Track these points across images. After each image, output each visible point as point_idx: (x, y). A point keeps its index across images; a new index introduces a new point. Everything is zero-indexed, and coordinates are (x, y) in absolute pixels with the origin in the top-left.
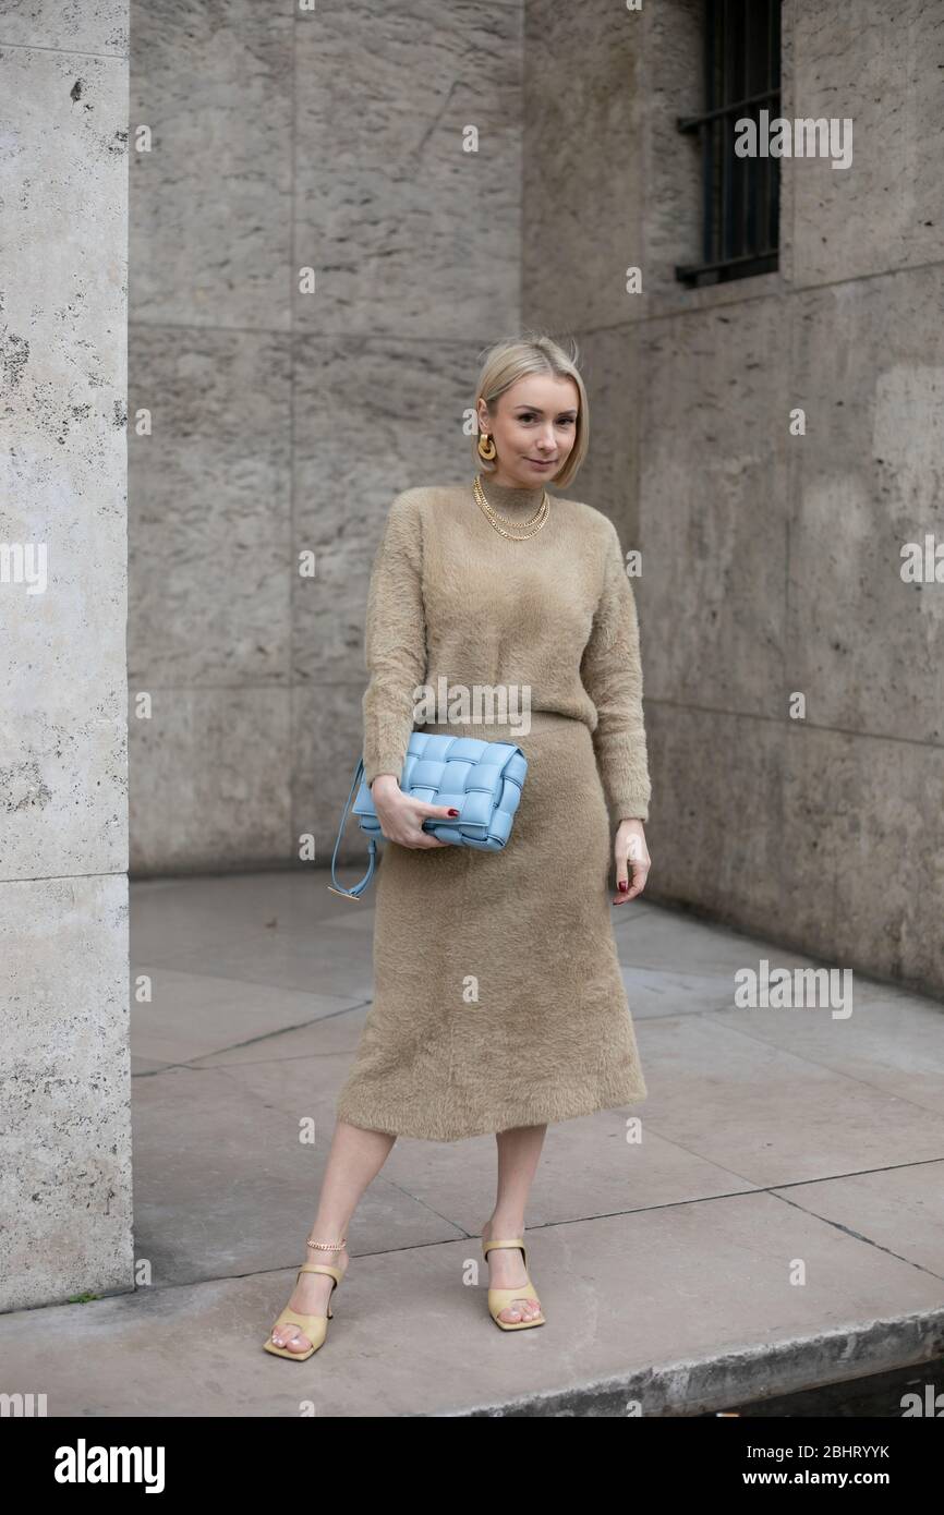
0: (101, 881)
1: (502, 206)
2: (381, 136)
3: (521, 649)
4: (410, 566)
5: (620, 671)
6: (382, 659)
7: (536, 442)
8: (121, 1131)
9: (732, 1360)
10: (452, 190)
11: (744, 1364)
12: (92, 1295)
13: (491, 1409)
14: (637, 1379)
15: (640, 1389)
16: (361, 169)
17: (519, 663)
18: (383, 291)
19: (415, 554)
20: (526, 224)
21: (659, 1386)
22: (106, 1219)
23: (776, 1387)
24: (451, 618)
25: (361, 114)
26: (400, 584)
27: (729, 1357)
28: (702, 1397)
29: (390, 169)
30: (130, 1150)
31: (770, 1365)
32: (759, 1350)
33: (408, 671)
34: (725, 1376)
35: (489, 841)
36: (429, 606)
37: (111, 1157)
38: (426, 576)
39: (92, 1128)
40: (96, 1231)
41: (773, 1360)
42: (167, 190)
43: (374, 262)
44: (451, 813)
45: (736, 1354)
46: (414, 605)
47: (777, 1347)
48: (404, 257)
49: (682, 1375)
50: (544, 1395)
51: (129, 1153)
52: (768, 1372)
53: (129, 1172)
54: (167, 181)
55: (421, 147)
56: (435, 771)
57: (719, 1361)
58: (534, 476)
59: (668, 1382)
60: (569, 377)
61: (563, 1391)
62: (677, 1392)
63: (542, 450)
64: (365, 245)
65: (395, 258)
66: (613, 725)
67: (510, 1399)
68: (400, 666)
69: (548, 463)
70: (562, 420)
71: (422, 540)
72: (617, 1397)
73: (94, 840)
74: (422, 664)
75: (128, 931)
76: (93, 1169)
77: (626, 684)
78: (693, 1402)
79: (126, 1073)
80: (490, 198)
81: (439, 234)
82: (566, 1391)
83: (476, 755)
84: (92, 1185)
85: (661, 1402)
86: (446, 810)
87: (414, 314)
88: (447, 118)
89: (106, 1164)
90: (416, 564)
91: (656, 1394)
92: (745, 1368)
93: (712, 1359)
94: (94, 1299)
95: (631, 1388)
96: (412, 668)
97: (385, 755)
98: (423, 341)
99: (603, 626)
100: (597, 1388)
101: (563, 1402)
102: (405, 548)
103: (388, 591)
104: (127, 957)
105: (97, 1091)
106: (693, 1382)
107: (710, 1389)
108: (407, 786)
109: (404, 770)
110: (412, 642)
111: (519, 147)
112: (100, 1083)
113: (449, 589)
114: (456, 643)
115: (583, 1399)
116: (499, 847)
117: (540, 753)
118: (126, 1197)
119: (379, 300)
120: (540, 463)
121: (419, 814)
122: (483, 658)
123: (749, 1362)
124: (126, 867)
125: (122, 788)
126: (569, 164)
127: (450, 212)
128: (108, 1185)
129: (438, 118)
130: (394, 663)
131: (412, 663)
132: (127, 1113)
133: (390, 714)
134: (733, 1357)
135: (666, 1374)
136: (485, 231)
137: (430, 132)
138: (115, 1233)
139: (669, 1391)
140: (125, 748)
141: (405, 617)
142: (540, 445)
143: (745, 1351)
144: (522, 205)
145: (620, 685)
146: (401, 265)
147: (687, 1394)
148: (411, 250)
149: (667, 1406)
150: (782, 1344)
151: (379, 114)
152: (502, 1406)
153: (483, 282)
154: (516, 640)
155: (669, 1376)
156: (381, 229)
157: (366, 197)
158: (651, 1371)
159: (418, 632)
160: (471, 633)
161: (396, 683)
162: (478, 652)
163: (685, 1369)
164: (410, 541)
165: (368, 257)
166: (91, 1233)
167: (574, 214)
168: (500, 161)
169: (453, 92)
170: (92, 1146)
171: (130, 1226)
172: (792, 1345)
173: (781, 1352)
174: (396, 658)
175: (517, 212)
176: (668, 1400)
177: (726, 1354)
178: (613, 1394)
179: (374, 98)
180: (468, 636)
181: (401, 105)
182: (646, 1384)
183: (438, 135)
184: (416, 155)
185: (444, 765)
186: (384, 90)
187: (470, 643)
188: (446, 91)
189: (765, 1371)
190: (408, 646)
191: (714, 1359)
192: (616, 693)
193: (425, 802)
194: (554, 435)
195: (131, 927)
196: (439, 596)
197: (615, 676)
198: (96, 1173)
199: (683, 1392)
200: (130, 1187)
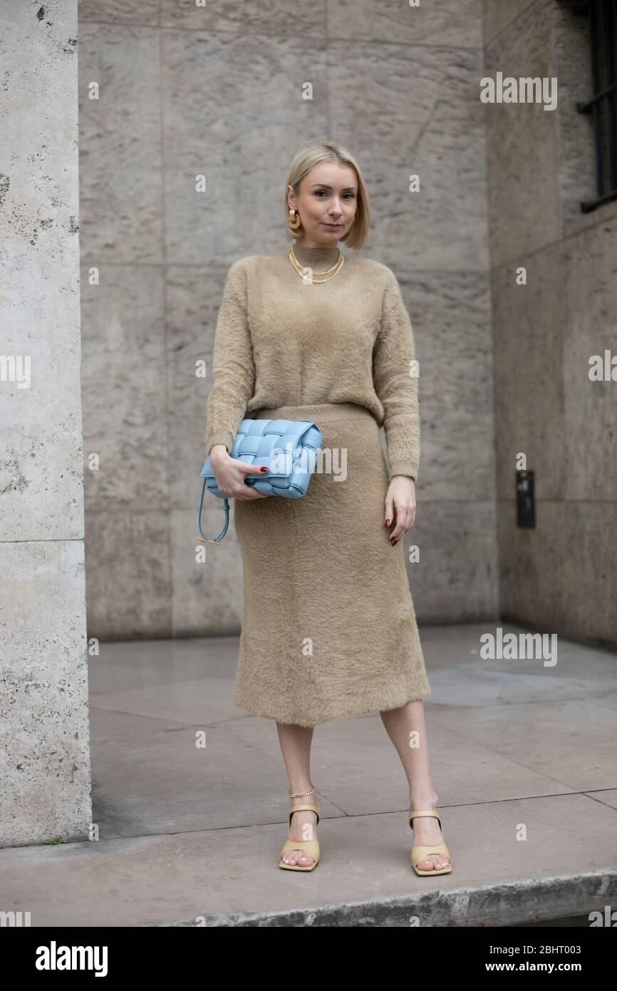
0: (64, 544)
1: (473, 180)
2: (387, 139)
3: (319, 356)
4: (240, 306)
5: (400, 373)
6: (220, 369)
7: (328, 210)
8: (82, 722)
9: (505, 889)
10: (438, 171)
11: (515, 893)
12: (61, 841)
13: (306, 911)
14: (426, 899)
15: (428, 906)
16: (376, 160)
17: (318, 366)
18: (393, 239)
19: (242, 298)
20: (490, 190)
21: (445, 905)
22: (71, 786)
23: (543, 913)
24: (265, 337)
25: (374, 124)
26: (233, 319)
27: (503, 886)
28: (481, 916)
29: (395, 159)
30: (88, 737)
31: (537, 895)
32: (528, 883)
33: (238, 376)
34: (499, 901)
35: (291, 488)
36: (252, 331)
37: (74, 741)
38: (249, 311)
39: (60, 720)
40: (64, 794)
41: (538, 891)
42: (245, 179)
43: (387, 221)
44: (263, 469)
45: (508, 885)
46: (243, 333)
47: (543, 881)
48: (407, 217)
49: (463, 897)
50: (349, 905)
51: (88, 739)
52: (536, 900)
53: (87, 753)
54: (246, 173)
55: (416, 143)
56: (255, 443)
57: (494, 889)
58: (328, 235)
59: (451, 902)
60: (349, 164)
61: (366, 902)
62: (460, 910)
63: (332, 215)
64: (380, 209)
65: (401, 218)
66: (393, 410)
67: (323, 906)
68: (232, 372)
69: (337, 225)
70: (346, 195)
71: (247, 288)
72: (409, 910)
73: (59, 516)
74: (249, 372)
75: (84, 580)
76: (61, 749)
77: (403, 381)
78: (472, 919)
79: (84, 681)
80: (465, 176)
81: (430, 201)
82: (367, 902)
83: (283, 430)
84: (61, 761)
85: (447, 918)
86: (259, 467)
87: (415, 254)
88: (434, 125)
89: (71, 746)
90: (243, 304)
91: (442, 910)
92: (516, 896)
93: (489, 887)
94: (62, 843)
95: (421, 904)
96: (242, 375)
97: (217, 432)
98: (422, 272)
99: (385, 341)
100: (393, 902)
101: (365, 911)
102: (236, 294)
103: (225, 325)
104: (84, 599)
105: (63, 693)
106: (473, 904)
107: (487, 910)
108: (236, 454)
109: (234, 442)
110: (241, 357)
111: (483, 141)
112: (66, 687)
113: (265, 318)
114: (271, 354)
115: (381, 911)
116: (300, 495)
117: (336, 435)
118: (85, 771)
119: (390, 245)
120: (332, 225)
121: (241, 471)
122: (290, 363)
123: (519, 892)
124: (82, 535)
125: (80, 480)
126: (514, 146)
127: (437, 186)
128: (72, 761)
129: (427, 124)
130: (227, 371)
131: (242, 372)
132: (86, 710)
133: (222, 404)
134: (506, 887)
135: (449, 896)
136: (462, 197)
137: (421, 135)
138: (78, 797)
139: (453, 910)
140: (81, 453)
141: (237, 341)
142: (331, 212)
143: (516, 883)
144: (487, 179)
145: (399, 382)
146: (405, 222)
147: (467, 913)
148: (411, 212)
149: (451, 921)
150: (547, 880)
151: (387, 124)
152: (315, 911)
153: (462, 231)
154: (315, 350)
155: (452, 897)
156: (391, 199)
157: (379, 178)
158: (438, 893)
159: (246, 351)
160: (280, 346)
161: (228, 384)
162: (286, 359)
163: (466, 893)
164: (238, 289)
165: (382, 218)
166: (60, 795)
167: (517, 178)
168: (470, 151)
169: (436, 107)
170: (61, 732)
171: (89, 792)
172: (555, 880)
173: (546, 886)
174: (228, 368)
175: (484, 184)
176: (452, 917)
177: (500, 885)
178: (406, 908)
179: (382, 113)
180: (278, 349)
181: (402, 117)
182: (434, 902)
183: (428, 135)
184: (413, 149)
185: (261, 438)
186: (390, 108)
187: (280, 353)
188: (431, 107)
189: (533, 900)
190: (238, 360)
191: (490, 887)
192: (396, 388)
193: (248, 463)
194: (340, 205)
195: (87, 578)
196: (258, 324)
197: (395, 377)
198: (63, 752)
199: (464, 911)
200: (89, 764)
